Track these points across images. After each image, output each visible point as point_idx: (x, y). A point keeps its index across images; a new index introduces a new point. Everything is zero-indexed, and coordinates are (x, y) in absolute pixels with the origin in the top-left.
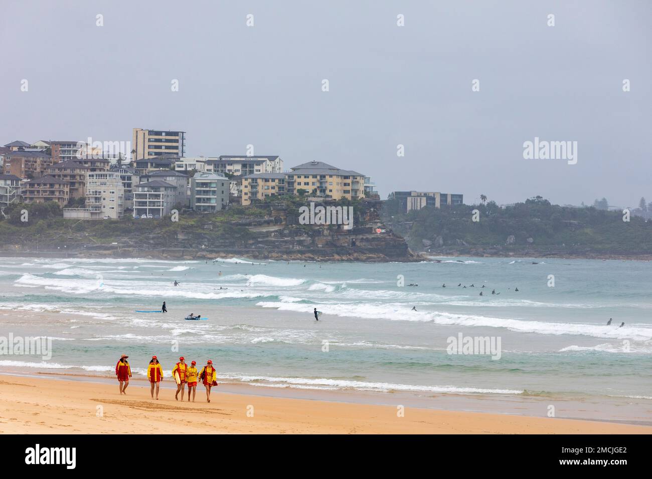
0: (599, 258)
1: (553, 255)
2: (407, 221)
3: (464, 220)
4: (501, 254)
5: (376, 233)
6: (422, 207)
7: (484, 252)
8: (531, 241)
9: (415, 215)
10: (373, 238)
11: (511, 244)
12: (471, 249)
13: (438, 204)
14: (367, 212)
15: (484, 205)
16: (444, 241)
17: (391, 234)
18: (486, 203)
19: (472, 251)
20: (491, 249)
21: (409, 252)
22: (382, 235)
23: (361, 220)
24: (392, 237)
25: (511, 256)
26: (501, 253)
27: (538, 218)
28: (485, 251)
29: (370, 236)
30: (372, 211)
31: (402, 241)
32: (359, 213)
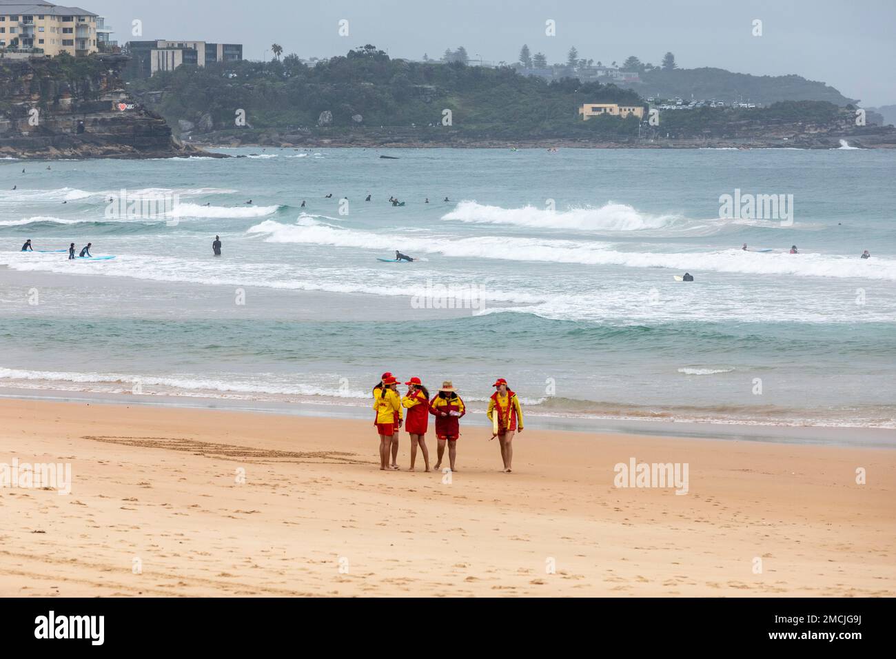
0: (472, 147)
1: (395, 142)
2: (151, 89)
3: (247, 87)
4: (310, 143)
5: (118, 110)
6: (176, 66)
7: (281, 140)
8: (360, 120)
9: (165, 78)
10: (112, 119)
11: (325, 125)
12: (259, 134)
13: (201, 60)
14: (103, 76)
15: (279, 61)
16: (214, 122)
17: (142, 112)
18: (281, 58)
19: (260, 138)
20: (293, 133)
21: (173, 142)
22: (127, 114)
23: (92, 90)
24: (144, 117)
25: (325, 146)
26: (310, 140)
27: (371, 82)
28: (283, 137)
29: (108, 116)
30: (111, 74)
31: (162, 123)
32: (88, 78)
